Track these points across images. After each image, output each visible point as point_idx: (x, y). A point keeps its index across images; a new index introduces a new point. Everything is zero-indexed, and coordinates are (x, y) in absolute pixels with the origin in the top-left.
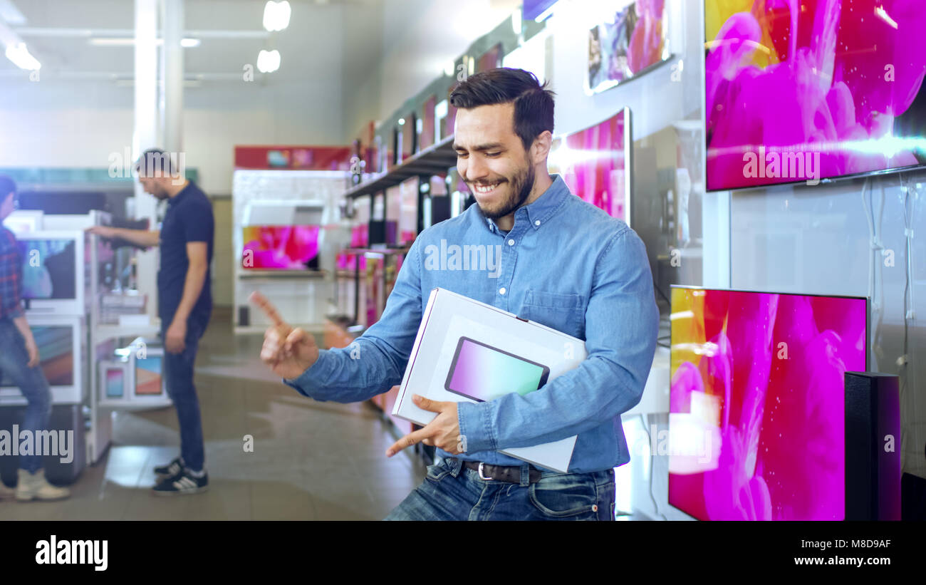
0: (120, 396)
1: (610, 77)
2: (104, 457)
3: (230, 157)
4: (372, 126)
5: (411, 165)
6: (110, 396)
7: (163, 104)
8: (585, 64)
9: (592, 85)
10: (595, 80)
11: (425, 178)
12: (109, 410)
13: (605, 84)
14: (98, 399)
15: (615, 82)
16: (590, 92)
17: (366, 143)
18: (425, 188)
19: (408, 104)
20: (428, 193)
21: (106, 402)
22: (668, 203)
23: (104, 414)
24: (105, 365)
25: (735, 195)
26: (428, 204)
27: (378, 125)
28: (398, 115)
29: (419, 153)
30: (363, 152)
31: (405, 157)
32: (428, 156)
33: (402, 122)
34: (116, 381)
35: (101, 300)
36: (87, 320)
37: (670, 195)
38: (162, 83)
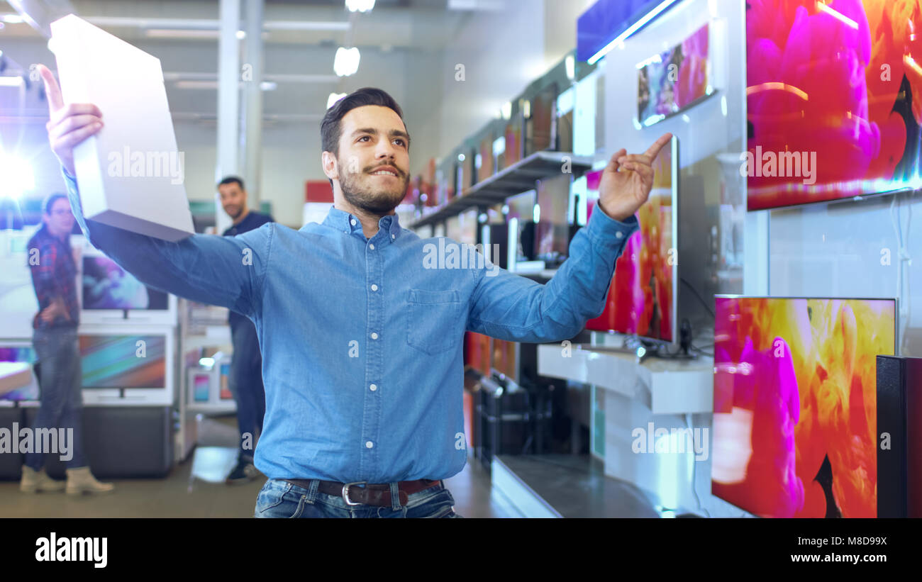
0: (205, 400)
1: (658, 113)
2: (190, 456)
3: (301, 191)
4: (432, 165)
5: (471, 196)
6: (197, 400)
7: (243, 140)
8: (634, 100)
9: (641, 119)
10: (644, 115)
11: (483, 209)
12: (196, 412)
13: (653, 119)
14: (187, 402)
15: (663, 116)
16: (638, 126)
17: (427, 179)
18: (483, 218)
19: (467, 142)
20: (486, 223)
21: (193, 406)
22: (712, 238)
23: (191, 416)
24: (193, 373)
25: (774, 215)
26: (486, 232)
27: (438, 161)
28: (457, 152)
29: (479, 185)
30: (424, 188)
31: (464, 190)
32: (487, 187)
33: (462, 157)
34: (203, 387)
35: (190, 313)
36: (178, 331)
37: (714, 231)
38: (244, 122)
